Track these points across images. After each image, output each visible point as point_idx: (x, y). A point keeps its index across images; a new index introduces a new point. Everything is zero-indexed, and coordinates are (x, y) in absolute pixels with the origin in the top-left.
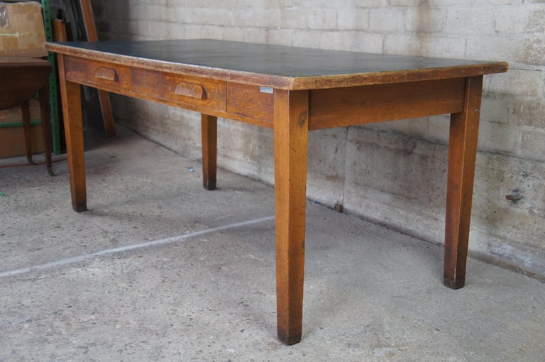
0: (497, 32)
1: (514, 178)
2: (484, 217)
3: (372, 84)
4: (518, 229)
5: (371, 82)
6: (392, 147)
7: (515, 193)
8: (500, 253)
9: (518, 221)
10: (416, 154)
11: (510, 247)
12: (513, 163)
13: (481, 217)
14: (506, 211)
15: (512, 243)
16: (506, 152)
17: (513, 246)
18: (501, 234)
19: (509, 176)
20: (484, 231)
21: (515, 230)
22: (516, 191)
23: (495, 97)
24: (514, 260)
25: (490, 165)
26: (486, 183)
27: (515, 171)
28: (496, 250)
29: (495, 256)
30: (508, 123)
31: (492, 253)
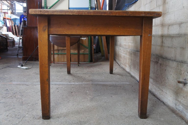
0: (183, 7)
1: (185, 73)
2: (175, 91)
3: (72, 14)
4: (185, 98)
5: (71, 13)
6: (154, 60)
7: (185, 81)
8: (179, 109)
9: (185, 95)
10: (159, 63)
11: (182, 107)
12: (185, 66)
13: (174, 91)
14: (182, 89)
15: (183, 105)
16: (184, 61)
17: (183, 106)
18: (180, 100)
19: (183, 72)
20: (175, 98)
21: (184, 99)
22: (185, 80)
23: (182, 36)
24: (183, 114)
25: (178, 67)
26: (176, 76)
27: (185, 70)
28: (178, 107)
29: (177, 110)
30: (186, 48)
31: (176, 108)
